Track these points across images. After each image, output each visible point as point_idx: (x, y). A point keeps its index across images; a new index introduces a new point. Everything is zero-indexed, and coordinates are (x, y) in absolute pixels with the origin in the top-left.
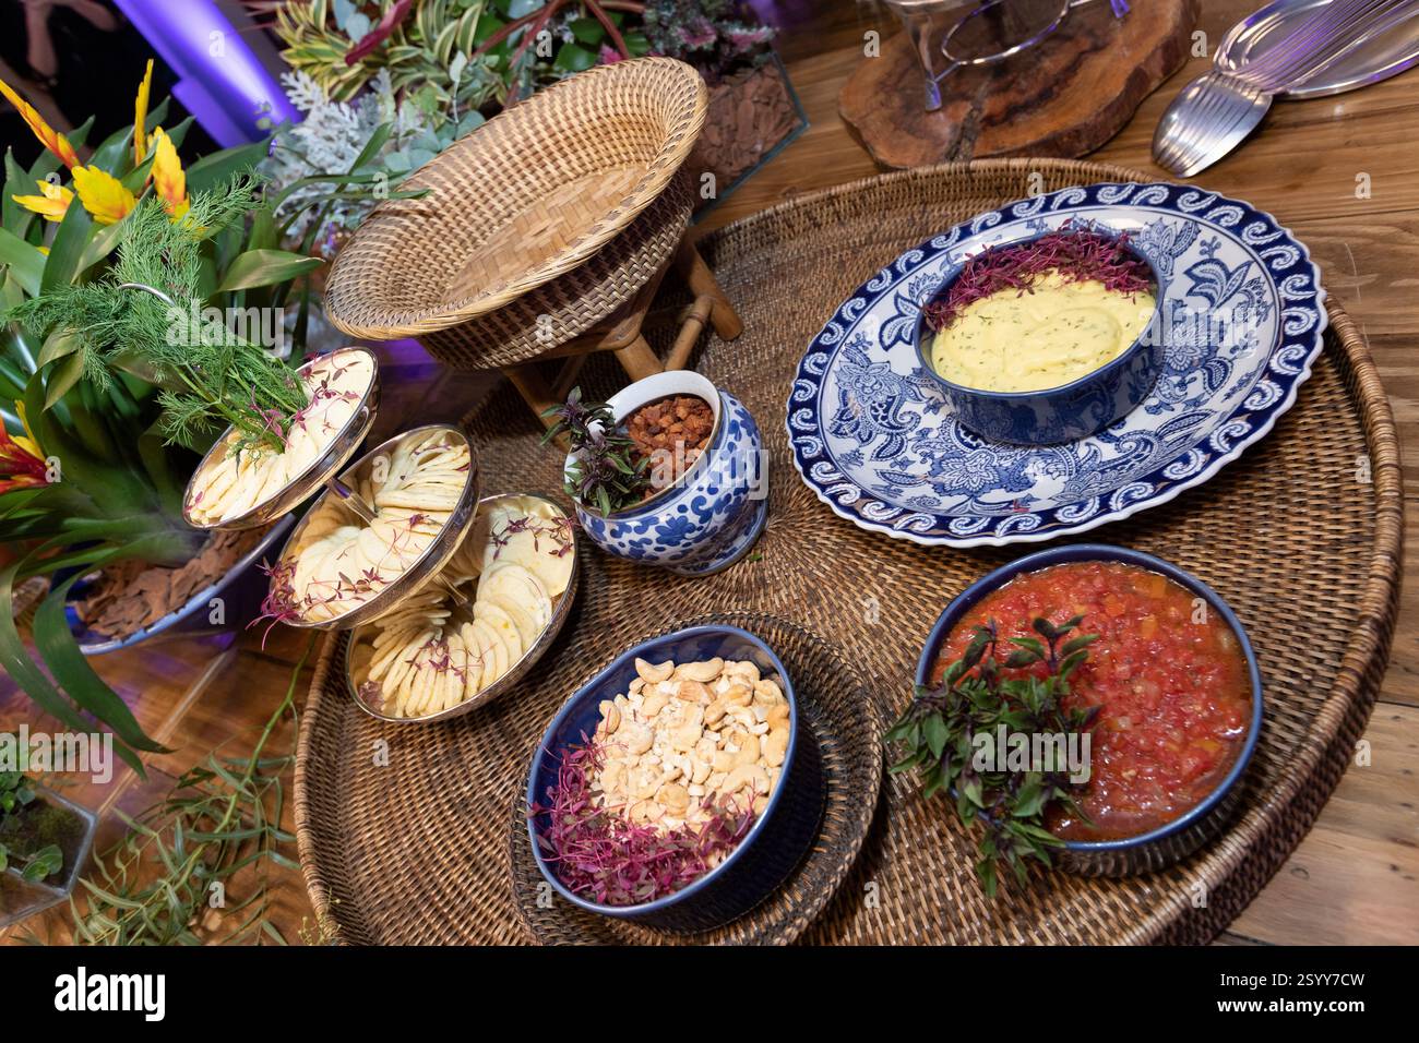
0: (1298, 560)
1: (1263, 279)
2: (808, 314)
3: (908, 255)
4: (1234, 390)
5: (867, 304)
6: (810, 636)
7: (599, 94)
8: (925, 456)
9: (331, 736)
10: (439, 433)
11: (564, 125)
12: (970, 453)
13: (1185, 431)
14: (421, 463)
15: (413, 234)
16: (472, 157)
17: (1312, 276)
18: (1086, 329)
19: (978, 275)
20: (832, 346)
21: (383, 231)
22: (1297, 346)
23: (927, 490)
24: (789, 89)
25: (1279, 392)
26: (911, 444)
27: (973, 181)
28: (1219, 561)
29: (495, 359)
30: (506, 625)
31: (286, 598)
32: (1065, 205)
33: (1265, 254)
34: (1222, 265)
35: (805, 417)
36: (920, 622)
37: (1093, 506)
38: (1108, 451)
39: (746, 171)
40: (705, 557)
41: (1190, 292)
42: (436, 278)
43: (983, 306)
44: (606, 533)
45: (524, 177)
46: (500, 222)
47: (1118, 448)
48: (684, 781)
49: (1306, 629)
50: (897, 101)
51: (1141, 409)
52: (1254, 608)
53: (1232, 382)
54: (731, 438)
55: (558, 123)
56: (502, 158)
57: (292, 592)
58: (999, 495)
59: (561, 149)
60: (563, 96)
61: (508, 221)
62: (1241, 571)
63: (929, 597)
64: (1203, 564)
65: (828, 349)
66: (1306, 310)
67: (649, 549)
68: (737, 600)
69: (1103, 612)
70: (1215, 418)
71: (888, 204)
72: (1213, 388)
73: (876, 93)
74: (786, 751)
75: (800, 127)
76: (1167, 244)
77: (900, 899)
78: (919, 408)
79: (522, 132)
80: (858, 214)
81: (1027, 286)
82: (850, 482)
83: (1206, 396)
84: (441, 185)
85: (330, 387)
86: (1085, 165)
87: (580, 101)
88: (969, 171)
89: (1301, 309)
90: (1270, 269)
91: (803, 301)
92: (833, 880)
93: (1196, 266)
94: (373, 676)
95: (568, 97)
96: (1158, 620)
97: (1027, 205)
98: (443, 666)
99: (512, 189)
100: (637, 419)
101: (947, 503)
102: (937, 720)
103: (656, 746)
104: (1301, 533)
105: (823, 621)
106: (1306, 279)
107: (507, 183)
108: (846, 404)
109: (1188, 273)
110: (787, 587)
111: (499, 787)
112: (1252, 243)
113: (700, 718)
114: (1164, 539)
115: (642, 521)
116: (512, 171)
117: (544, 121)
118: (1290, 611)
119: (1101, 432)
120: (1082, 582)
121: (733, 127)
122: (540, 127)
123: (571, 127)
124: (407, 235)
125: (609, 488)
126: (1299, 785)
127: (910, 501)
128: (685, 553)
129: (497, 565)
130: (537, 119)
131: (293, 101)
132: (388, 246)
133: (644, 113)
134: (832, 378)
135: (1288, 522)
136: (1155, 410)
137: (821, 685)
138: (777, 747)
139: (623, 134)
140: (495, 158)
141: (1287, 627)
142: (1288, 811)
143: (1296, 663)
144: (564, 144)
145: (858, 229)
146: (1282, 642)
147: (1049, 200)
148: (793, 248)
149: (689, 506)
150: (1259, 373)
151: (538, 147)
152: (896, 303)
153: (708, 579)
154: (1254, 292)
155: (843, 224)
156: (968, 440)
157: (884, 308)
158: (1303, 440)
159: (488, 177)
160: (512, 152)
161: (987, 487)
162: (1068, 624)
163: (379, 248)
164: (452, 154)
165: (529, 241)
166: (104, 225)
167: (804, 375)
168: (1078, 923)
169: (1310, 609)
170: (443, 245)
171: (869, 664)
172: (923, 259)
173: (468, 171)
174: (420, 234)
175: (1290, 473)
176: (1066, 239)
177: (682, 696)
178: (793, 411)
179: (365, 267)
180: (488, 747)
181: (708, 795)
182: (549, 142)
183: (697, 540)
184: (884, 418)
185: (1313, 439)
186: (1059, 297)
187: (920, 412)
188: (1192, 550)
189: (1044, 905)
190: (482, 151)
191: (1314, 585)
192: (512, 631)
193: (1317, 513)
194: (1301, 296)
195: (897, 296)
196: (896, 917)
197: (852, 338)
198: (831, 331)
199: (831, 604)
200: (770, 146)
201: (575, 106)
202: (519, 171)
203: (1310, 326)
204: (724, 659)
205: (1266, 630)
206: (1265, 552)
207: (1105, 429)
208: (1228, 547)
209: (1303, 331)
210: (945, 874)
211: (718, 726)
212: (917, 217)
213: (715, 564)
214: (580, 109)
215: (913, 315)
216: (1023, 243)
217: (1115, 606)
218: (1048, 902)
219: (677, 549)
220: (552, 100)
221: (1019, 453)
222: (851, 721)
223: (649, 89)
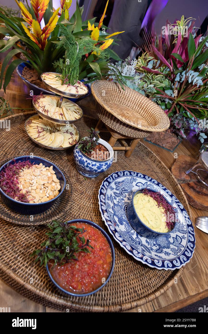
0: (129, 285)
1: (182, 251)
2: (137, 168)
3: (155, 181)
4: (157, 256)
5: (143, 178)
6: (71, 196)
7: (157, 112)
8: (118, 202)
9: (20, 119)
10: (81, 112)
11: (149, 108)
12: (123, 210)
13: (145, 250)
14: (73, 111)
15: (116, 91)
16: (135, 95)
17: (187, 261)
18: (155, 221)
19: (157, 196)
20: (131, 175)
21: (114, 86)
22: (171, 265)
23: (112, 205)
24: (177, 145)
25: (160, 265)
26: (120, 198)
27: (176, 186)
28: (122, 269)
29: (100, 115)
30: (52, 140)
31: (38, 99)
32: (179, 206)
33: (187, 249)
34: (181, 242)
35: (116, 176)
36: (85, 216)
37: (121, 239)
38: (134, 236)
39: (159, 145)
40: (81, 170)
41: (173, 238)
42: (111, 99)
43: (151, 199)
44: (76, 150)
45: (136, 106)
46: (126, 106)
47: (136, 238)
48: (31, 185)
49: (115, 294)
50: (184, 166)
51: (146, 239)
52: (115, 281)
53: (159, 255)
54: (104, 164)
55: (149, 107)
56: (138, 101)
57: (39, 99)
58: (116, 219)
59: (144, 110)
60: (154, 106)
61: (127, 107)
62: (122, 274)
63: (91, 215)
64: (120, 266)
65: (131, 174)
66: (180, 263)
67: (77, 159)
68: (76, 180)
69: (99, 251)
70: (150, 255)
71: (164, 173)
72: (156, 251)
73: (184, 161)
74: (45, 202)
75: (171, 151)
76: (180, 229)
77: (27, 237)
78: (127, 196)
79: (144, 102)
80: (160, 168)
81: (159, 206)
82: (106, 190)
83: (154, 251)
84: (128, 92)
85: (78, 88)
86: (188, 206)
87: (154, 109)
88: (177, 185)
89: (179, 262)
90: (185, 252)
91: (139, 166)
92: (22, 223)
93: (179, 236)
94: (33, 121)
95: (154, 107)
96: (102, 263)
97: (175, 198)
98: (39, 132)
99: (133, 105)
100: (101, 146)
101: (111, 210)
102: (61, 229)
103: (36, 177)
104: (135, 283)
105: (78, 197)
106: (186, 260)
107: (134, 103)
108: (122, 182)
109: (177, 235)
110: (82, 188)
111: (22, 153)
112: (188, 245)
113: (45, 183)
114: (122, 256)
115: (81, 155)
116: (136, 103)
117: (148, 104)
118: (118, 288)
119: (138, 233)
120: (103, 244)
121: (165, 139)
122: (146, 104)
123: (149, 110)
124: (115, 90)
125: (84, 146)
126: (80, 309)
127: (108, 203)
128: (79, 166)
129: (63, 134)
130: (147, 103)
131: (131, 62)
132: (112, 88)
133: (158, 121)
134: (125, 178)
135: (136, 279)
136: (147, 242)
137: (63, 203)
138: (45, 200)
139: (152, 119)
140: (137, 99)
141: (114, 289)
142: (74, 309)
143: (107, 295)
144: (145, 110)
145: (157, 170)
146: (111, 290)
147: (178, 202)
148: (148, 159)
149: (88, 162)
150: (163, 260)
151: (143, 106)
152: (145, 183)
153: (78, 172)
154: (179, 250)
155: (157, 166)
156: (125, 208)
157: (143, 181)
158: (154, 274)
159: (133, 100)
160: (140, 102)
161: (117, 216)
162: (91, 246)
163: (111, 87)
164: (134, 92)
165: (125, 112)
166: (90, 37)
167: (124, 172)
168: (35, 275)
169: (120, 292)
170: (117, 98)
171: (73, 210)
172: (156, 184)
173: (132, 96)
174: (117, 93)
175: (146, 275)
176: (171, 209)
177: (49, 178)
178: (116, 173)
179: (106, 86)
180: (29, 147)
181: (30, 191)
182: (145, 107)
183: (82, 167)
184: (122, 191)
185: (155, 276)
186: (160, 213)
187: (127, 197)
188: (122, 263)
189: (37, 266)
190: (137, 96)
191: (125, 291)
192: (51, 142)
193: (140, 284)
194: (182, 261)
195: (147, 182)
196: (23, 238)
197: (135, 178)
198: (134, 173)
199: (82, 197)
200: (165, 147)
201: (153, 109)
202: (137, 105)
203: (177, 265)
204: (60, 182)
205: (112, 286)
206: (128, 277)
207: (139, 234)
208: (126, 270)
209: (175, 264)
210: (36, 244)
211: (45, 187)
212: (164, 179)
213: (81, 172)
214: (153, 110)
215: (144, 187)
216: (167, 201)
217: (101, 253)
218: (37, 267)
219: (79, 164)
220: (152, 104)
221: (126, 219)
222: (58, 212)
223: (162, 120)
